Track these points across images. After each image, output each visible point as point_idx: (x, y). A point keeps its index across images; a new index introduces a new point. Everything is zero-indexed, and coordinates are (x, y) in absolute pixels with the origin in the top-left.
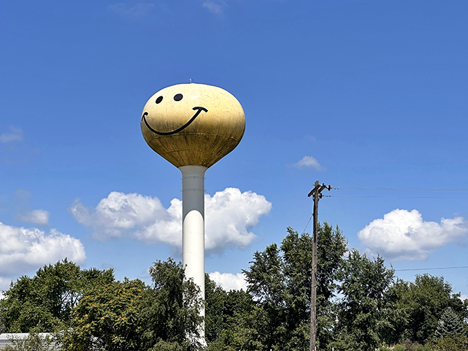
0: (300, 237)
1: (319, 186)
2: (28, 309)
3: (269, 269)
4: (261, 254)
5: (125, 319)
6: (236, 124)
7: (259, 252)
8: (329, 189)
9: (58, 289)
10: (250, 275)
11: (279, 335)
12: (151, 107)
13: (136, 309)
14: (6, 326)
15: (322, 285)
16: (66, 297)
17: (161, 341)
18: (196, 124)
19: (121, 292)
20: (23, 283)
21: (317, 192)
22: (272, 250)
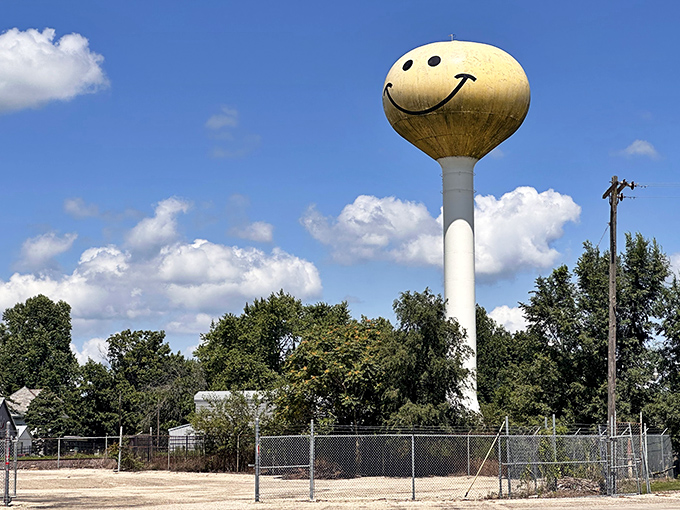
0: (601, 255)
1: (617, 183)
2: (236, 359)
3: (557, 301)
4: (546, 281)
5: (359, 374)
6: (517, 97)
7: (542, 278)
8: (632, 187)
9: (275, 332)
10: (530, 310)
11: (574, 395)
12: (397, 76)
13: (374, 359)
14: (207, 381)
15: (634, 325)
16: (286, 343)
17: (409, 402)
18: (461, 99)
19: (352, 336)
20: (228, 324)
21: (615, 191)
22: (561, 275)
